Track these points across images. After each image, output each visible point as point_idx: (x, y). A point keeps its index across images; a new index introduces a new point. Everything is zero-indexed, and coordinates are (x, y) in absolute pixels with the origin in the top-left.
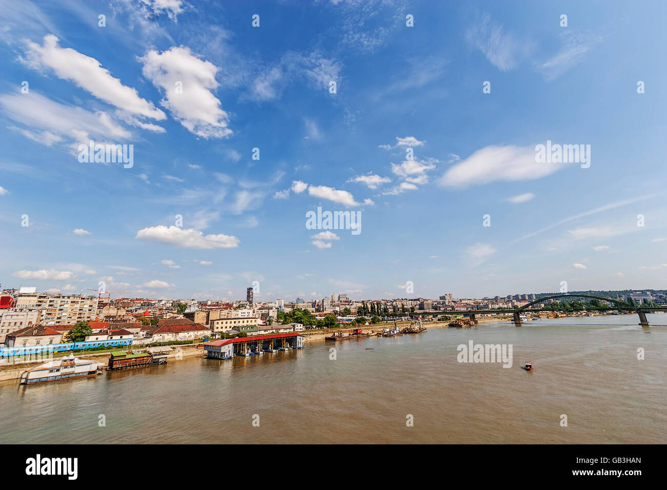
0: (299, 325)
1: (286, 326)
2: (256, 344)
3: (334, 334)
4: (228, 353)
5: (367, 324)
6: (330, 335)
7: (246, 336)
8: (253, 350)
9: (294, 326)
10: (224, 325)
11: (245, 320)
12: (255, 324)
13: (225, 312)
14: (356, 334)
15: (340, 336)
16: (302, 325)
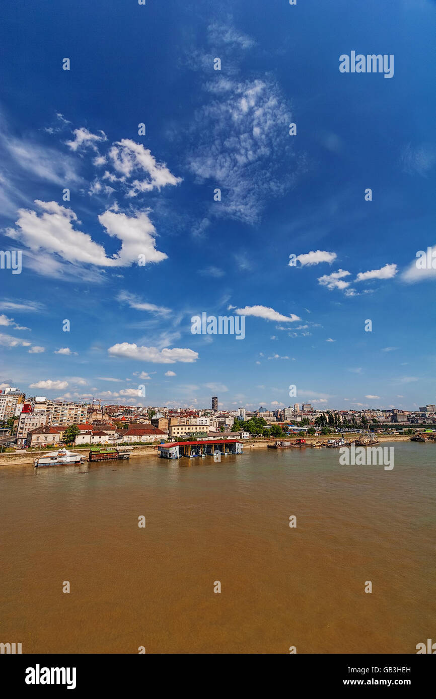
0: (245, 433)
1: (234, 434)
2: (199, 447)
3: (277, 443)
4: (175, 454)
5: (316, 434)
6: (272, 444)
7: (195, 440)
8: (197, 453)
9: (241, 434)
10: (180, 431)
11: (198, 427)
12: (207, 430)
13: (184, 420)
14: (299, 443)
15: (282, 445)
16: (248, 433)
